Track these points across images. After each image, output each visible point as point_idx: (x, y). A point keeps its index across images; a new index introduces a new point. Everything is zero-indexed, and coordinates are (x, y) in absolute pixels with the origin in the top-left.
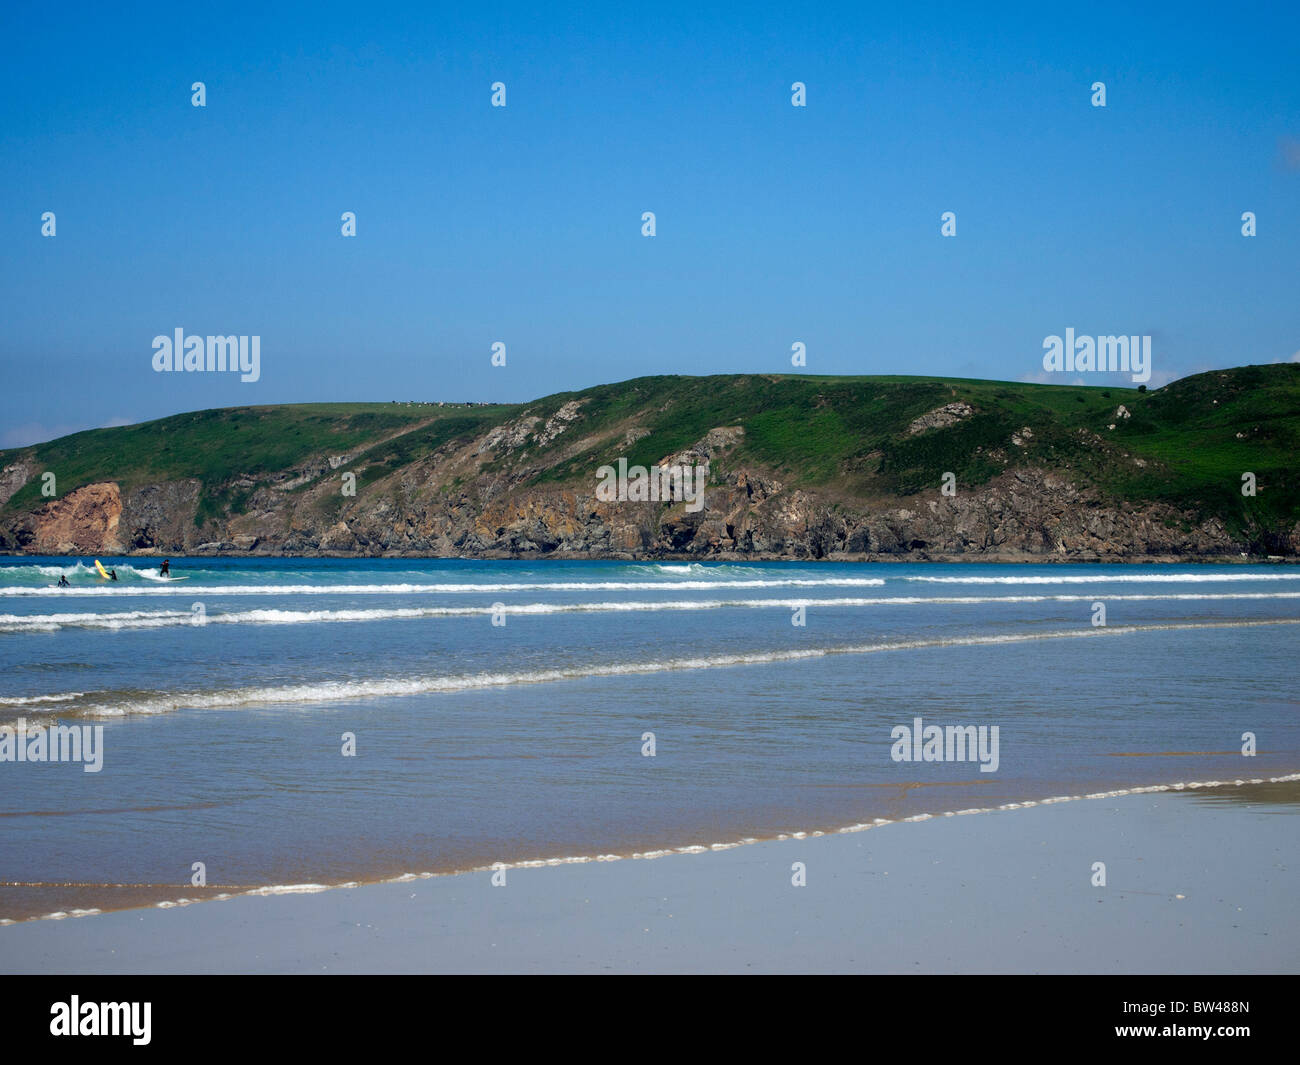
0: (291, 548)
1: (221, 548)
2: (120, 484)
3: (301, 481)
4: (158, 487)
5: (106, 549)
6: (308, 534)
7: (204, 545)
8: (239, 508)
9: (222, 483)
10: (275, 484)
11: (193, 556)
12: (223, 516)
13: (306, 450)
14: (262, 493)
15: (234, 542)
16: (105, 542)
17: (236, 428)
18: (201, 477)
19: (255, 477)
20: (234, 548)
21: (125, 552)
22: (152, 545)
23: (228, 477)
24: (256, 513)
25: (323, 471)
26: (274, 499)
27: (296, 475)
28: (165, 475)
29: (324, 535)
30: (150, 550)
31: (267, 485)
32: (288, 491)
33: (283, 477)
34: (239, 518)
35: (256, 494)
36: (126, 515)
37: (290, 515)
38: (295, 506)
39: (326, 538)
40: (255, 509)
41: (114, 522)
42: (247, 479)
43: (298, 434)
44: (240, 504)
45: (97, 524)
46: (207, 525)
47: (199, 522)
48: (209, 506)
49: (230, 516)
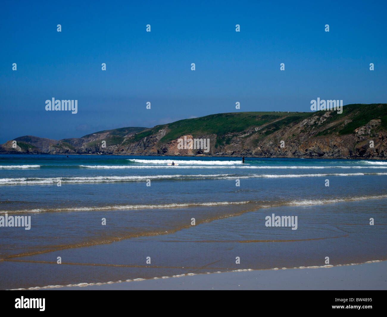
0: (243, 155)
1: (223, 154)
2: (193, 135)
3: (246, 135)
4: (204, 136)
5: (189, 154)
6: (248, 150)
7: (218, 153)
8: (228, 143)
9: (223, 135)
10: (239, 136)
11: (214, 157)
12: (223, 145)
13: (248, 126)
14: (235, 138)
15: (226, 153)
16: (188, 152)
17: (227, 119)
18: (216, 133)
19: (233, 134)
20: (227, 154)
21: (194, 155)
22: (202, 153)
23: (225, 134)
24: (233, 144)
25: (253, 132)
26: (238, 140)
27: (245, 133)
28: (206, 133)
29: (253, 151)
30: (202, 155)
31: (236, 136)
32: (242, 138)
33: (241, 134)
34: (228, 146)
35: (233, 138)
37: (243, 145)
38: (245, 142)
39: (254, 152)
40: (233, 143)
42: (231, 134)
43: (246, 121)
46: (218, 147)
47: (216, 146)
48: (219, 142)
49: (225, 145)
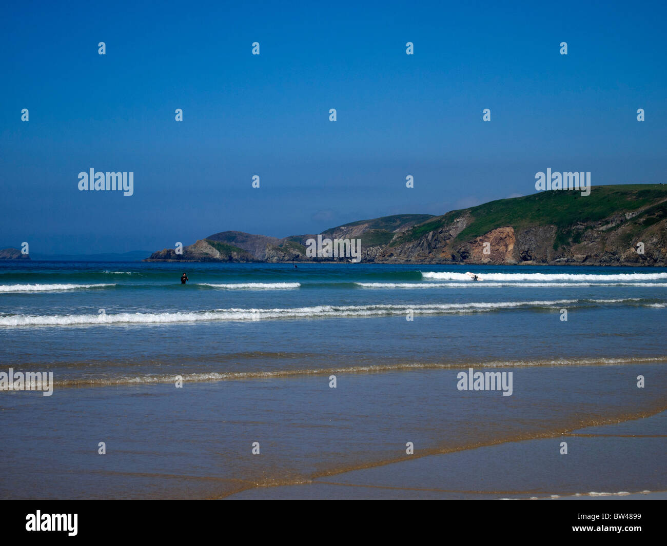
0: (604, 261)
1: (567, 261)
2: (514, 228)
3: (610, 226)
4: (534, 229)
5: (507, 261)
6: (614, 254)
7: (558, 260)
8: (577, 240)
9: (568, 227)
10: (596, 228)
11: (552, 265)
12: (568, 244)
13: (613, 209)
14: (589, 232)
15: (574, 258)
16: (506, 258)
17: (575, 198)
18: (556, 224)
19: (585, 224)
20: (574, 261)
21: (516, 263)
22: (531, 259)
23: (571, 224)
24: (586, 243)
25: (622, 221)
26: (596, 235)
27: (607, 223)
28: (538, 223)
29: (622, 254)
30: (530, 262)
31: (592, 228)
32: (603, 231)
33: (600, 224)
34: (577, 245)
35: (586, 233)
36: (517, 244)
37: (604, 244)
38: (607, 239)
39: (623, 256)
40: (585, 240)
41: (511, 247)
42: (581, 225)
43: (609, 201)
44: (577, 239)
45: (502, 248)
46: (560, 249)
47: (555, 247)
48: (561, 239)
49: (572, 244)
